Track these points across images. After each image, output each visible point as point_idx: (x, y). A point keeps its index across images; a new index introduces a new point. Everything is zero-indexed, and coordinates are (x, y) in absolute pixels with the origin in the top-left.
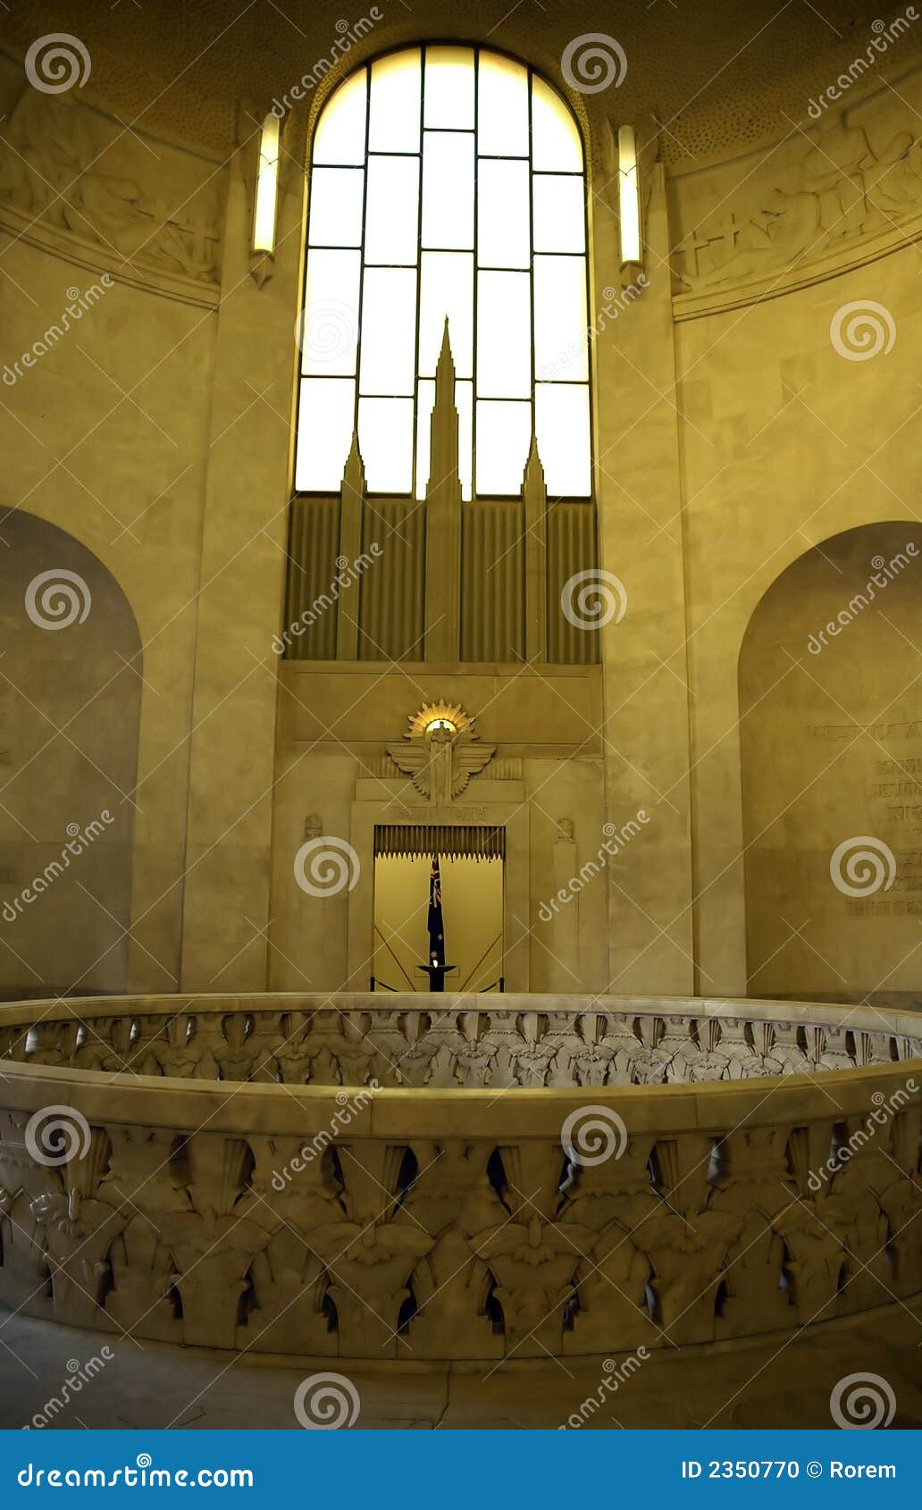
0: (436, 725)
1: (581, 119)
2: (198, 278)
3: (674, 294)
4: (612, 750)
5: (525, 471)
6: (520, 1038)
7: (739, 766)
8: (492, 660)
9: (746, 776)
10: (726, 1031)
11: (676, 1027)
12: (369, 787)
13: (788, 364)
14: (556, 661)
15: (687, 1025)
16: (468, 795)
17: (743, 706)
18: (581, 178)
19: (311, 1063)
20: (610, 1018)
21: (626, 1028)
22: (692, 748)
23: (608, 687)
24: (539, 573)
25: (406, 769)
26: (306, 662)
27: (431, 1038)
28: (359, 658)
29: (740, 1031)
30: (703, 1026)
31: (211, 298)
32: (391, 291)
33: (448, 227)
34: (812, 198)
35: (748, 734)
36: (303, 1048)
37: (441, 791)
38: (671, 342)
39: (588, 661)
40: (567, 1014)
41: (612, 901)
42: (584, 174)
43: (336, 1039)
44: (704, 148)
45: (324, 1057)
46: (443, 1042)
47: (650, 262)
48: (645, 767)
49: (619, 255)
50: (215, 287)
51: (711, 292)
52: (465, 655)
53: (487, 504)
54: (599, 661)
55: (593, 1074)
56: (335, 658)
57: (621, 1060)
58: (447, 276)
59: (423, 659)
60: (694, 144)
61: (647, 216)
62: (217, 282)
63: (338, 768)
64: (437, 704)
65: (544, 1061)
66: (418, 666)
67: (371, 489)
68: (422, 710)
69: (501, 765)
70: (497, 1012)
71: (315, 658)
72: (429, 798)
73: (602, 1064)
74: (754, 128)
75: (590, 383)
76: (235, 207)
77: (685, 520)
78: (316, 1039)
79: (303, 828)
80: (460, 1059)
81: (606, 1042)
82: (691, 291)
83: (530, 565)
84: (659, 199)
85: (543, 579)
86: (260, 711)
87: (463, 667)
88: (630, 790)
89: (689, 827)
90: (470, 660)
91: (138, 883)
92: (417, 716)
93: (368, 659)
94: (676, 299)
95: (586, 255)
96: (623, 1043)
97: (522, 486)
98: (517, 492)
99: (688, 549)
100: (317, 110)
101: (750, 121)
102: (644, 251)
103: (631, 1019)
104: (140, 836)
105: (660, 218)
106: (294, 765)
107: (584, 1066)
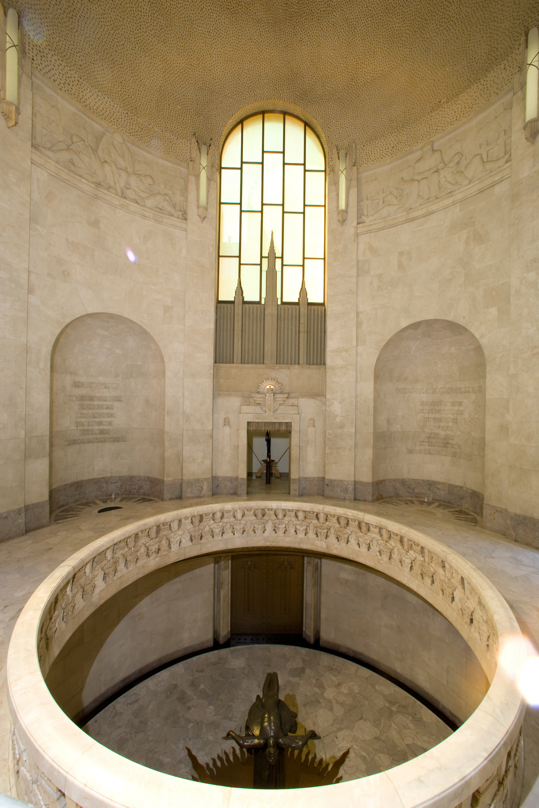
0: (268, 387)
1: (324, 146)
2: (178, 218)
3: (358, 224)
4: (328, 396)
5: (300, 293)
6: (297, 519)
7: (373, 404)
8: (287, 364)
9: (375, 408)
10: (372, 528)
11: (353, 523)
12: (245, 409)
13: (401, 254)
14: (310, 364)
15: (357, 523)
16: (279, 412)
17: (375, 383)
18: (324, 173)
19: (223, 528)
20: (329, 516)
21: (334, 520)
22: (356, 397)
23: (328, 375)
24: (304, 332)
25: (258, 402)
26: (223, 364)
27: (266, 518)
28: (241, 363)
29: (377, 530)
30: (363, 525)
31: (184, 226)
32: (251, 222)
33: (273, 195)
34: (416, 183)
35: (376, 392)
36: (221, 524)
37: (270, 410)
38: (356, 244)
39: (320, 364)
40: (314, 512)
41: (327, 448)
42: (325, 171)
43: (232, 519)
44: (374, 160)
45: (228, 526)
46: (269, 519)
47: (349, 210)
48: (340, 403)
49: (338, 207)
50: (185, 221)
51: (372, 223)
52: (278, 362)
53: (286, 306)
54: (324, 364)
55: (322, 533)
56: (233, 363)
57: (332, 530)
58: (273, 215)
59: (263, 363)
60: (369, 158)
61: (349, 191)
62: (186, 219)
63: (234, 402)
64: (269, 380)
65: (305, 527)
66: (262, 366)
67: (245, 300)
68: (263, 382)
69: (290, 401)
70: (289, 510)
71: (226, 363)
72: (266, 412)
73: (326, 531)
74: (395, 150)
75: (324, 259)
76: (192, 187)
77: (358, 314)
78: (225, 520)
79: (223, 422)
80: (276, 525)
81: (327, 523)
82: (365, 222)
83: (302, 329)
84: (354, 183)
85: (306, 333)
86: (206, 382)
87: (278, 366)
88: (334, 411)
89: (354, 425)
90: (280, 364)
91: (167, 444)
92: (261, 384)
93: (244, 363)
94: (359, 226)
95: (325, 206)
96: (333, 525)
97: (299, 299)
98: (297, 301)
99: (359, 325)
100: (222, 143)
101: (393, 147)
102: (347, 205)
103: (336, 517)
104: (167, 429)
105: (354, 191)
106: (220, 401)
107: (319, 530)
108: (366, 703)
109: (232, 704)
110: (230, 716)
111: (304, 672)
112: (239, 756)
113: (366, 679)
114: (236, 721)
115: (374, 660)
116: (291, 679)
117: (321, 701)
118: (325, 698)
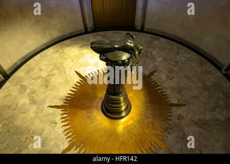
108: (55, 60)
109: (32, 130)
110: (41, 131)
111: (24, 86)
112: (68, 122)
113: (41, 57)
114: (46, 126)
115: (34, 50)
116: (26, 93)
117: (47, 79)
118: (46, 77)
